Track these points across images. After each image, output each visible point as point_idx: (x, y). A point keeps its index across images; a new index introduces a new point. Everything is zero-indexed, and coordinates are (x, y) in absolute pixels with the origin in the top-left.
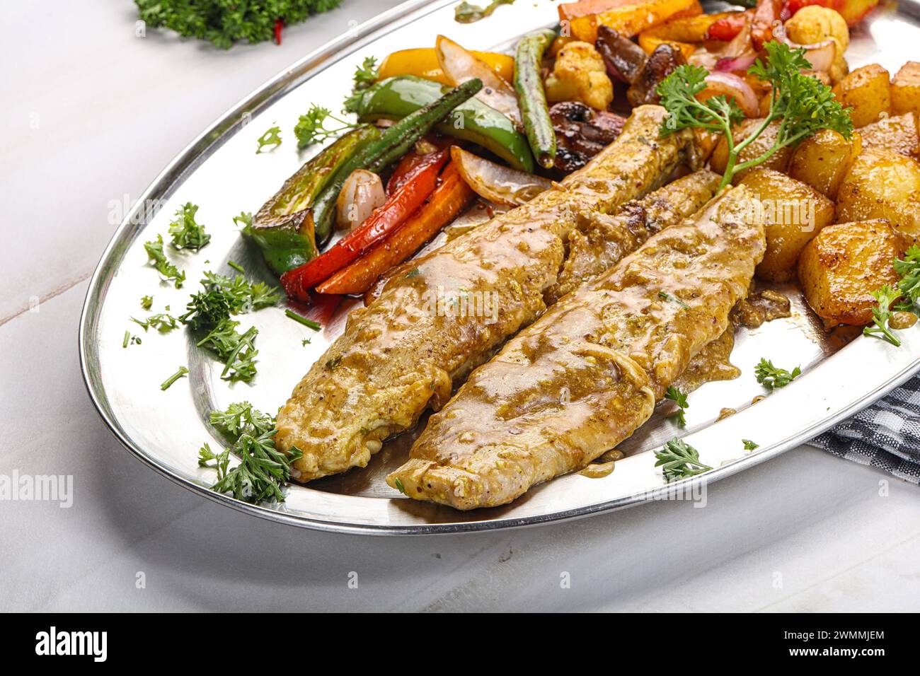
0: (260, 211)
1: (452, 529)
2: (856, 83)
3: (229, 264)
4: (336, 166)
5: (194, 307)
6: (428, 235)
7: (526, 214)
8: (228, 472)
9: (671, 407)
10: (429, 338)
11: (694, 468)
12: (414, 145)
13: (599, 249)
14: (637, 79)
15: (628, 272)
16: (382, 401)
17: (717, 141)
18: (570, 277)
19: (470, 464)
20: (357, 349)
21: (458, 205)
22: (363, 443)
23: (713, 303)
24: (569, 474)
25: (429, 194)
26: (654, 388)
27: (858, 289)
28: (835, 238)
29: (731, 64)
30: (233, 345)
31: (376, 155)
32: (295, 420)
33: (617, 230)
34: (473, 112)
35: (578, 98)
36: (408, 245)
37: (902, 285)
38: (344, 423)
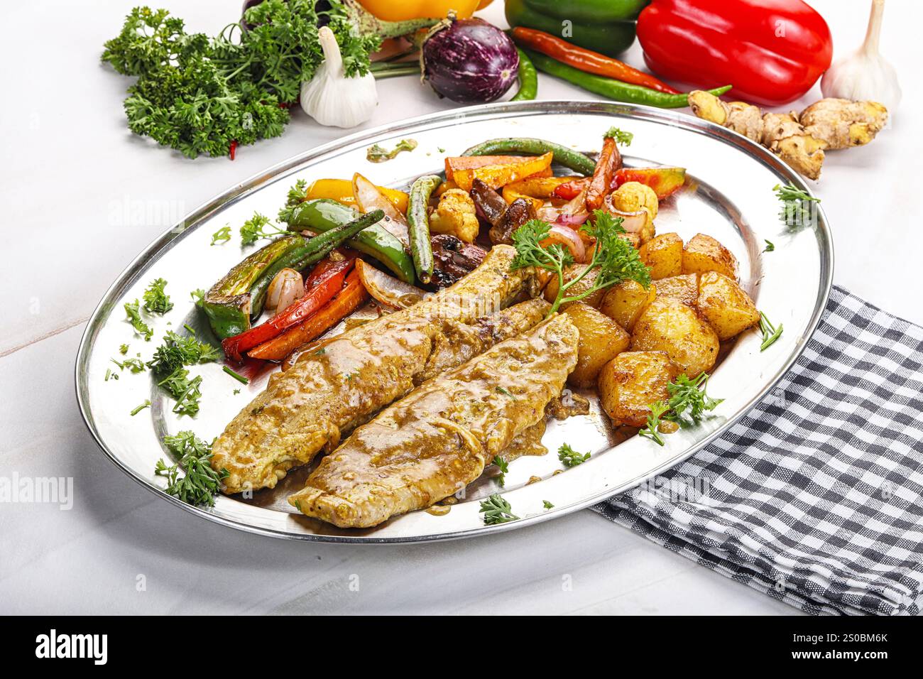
1: (333, 540)
2: (658, 246)
3: (185, 327)
4: (270, 262)
5: (158, 357)
6: (332, 322)
7: (407, 316)
8: (176, 481)
9: (496, 471)
10: (328, 401)
11: (506, 517)
13: (457, 348)
14: (498, 222)
15: (475, 369)
16: (290, 442)
17: (552, 277)
19: (350, 495)
20: (275, 403)
21: (356, 302)
22: (273, 471)
23: (535, 399)
24: (418, 510)
25: (336, 293)
26: (485, 456)
27: (639, 401)
28: (627, 362)
29: (569, 219)
30: (184, 388)
32: (227, 449)
34: (375, 234)
35: (453, 232)
36: (317, 328)
37: (671, 401)
38: (262, 455)
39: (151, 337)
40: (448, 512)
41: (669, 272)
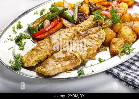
0: (31, 24)
2: (125, 15)
3: (25, 31)
4: (44, 18)
5: (16, 38)
6: (55, 31)
10: (48, 48)
11: (83, 74)
12: (56, 17)
14: (93, 11)
16: (39, 56)
19: (48, 69)
21: (61, 27)
23: (94, 48)
27: (117, 48)
28: (115, 40)
29: (108, 10)
31: (50, 18)
32: (25, 58)
35: (83, 12)
36: (52, 32)
39: (16, 33)
40: (71, 72)
41: (128, 21)
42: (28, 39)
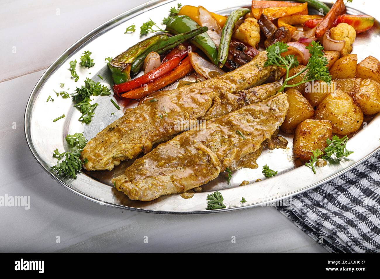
0: (115, 58)
2: (344, 62)
3: (98, 75)
4: (148, 47)
5: (76, 92)
6: (171, 82)
7: (203, 86)
10: (148, 128)
12: (178, 46)
13: (224, 106)
14: (269, 38)
15: (228, 120)
18: (210, 115)
19: (139, 184)
20: (121, 126)
21: (187, 72)
22: (112, 162)
25: (174, 68)
26: (221, 167)
27: (309, 147)
28: (309, 125)
29: (305, 40)
30: (87, 109)
31: (164, 46)
32: (91, 148)
33: (232, 101)
34: (204, 38)
36: (162, 84)
37: (326, 149)
38: (107, 153)
39: (78, 80)
40: (191, 197)
41: (348, 75)
42: (103, 95)
